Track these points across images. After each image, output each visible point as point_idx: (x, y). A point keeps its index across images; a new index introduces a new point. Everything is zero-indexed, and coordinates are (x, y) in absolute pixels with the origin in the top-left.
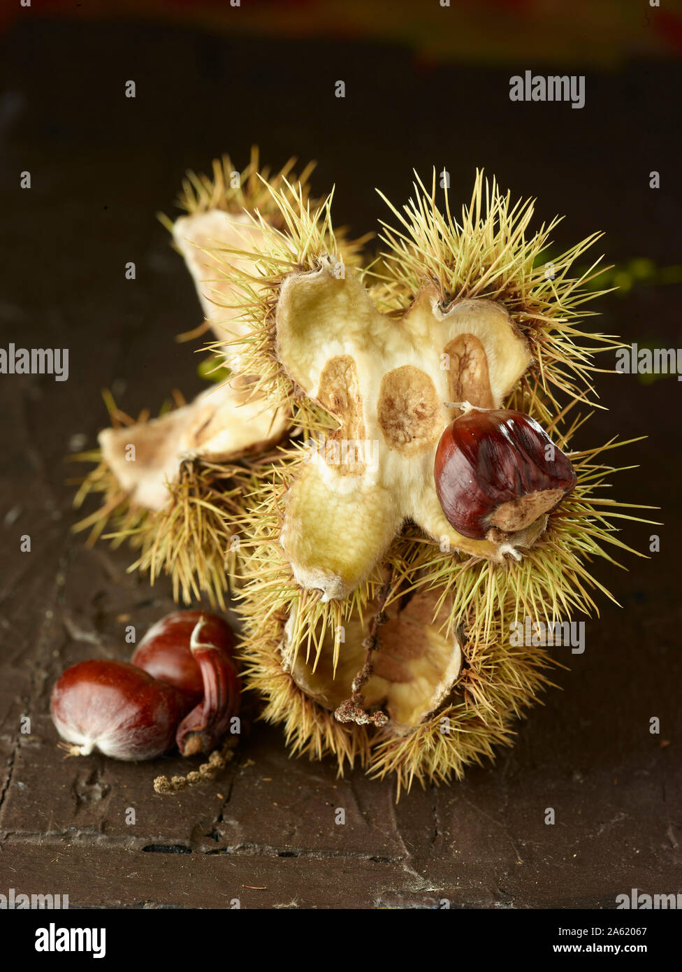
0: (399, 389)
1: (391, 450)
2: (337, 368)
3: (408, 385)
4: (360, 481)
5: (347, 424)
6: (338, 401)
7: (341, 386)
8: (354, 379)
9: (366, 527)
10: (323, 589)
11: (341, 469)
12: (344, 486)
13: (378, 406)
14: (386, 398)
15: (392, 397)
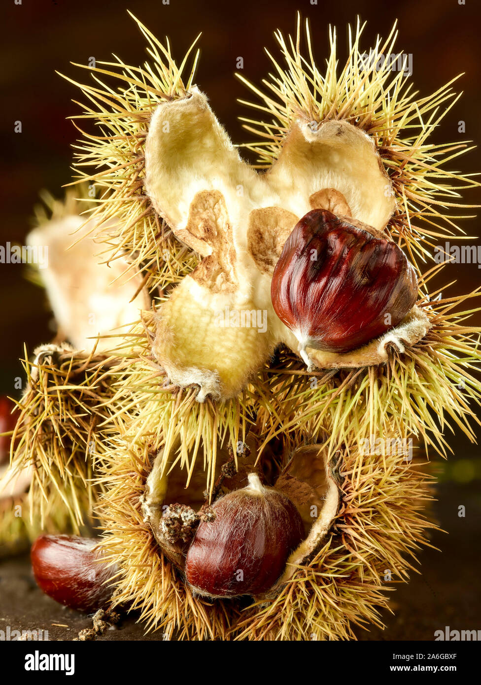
0: (267, 225)
1: (262, 274)
2: (205, 200)
3: (277, 223)
4: (233, 298)
5: (217, 251)
6: (208, 230)
7: (210, 217)
8: (223, 211)
9: (240, 342)
10: (200, 384)
11: (213, 289)
12: (217, 303)
13: (248, 234)
14: (255, 229)
15: (262, 230)
